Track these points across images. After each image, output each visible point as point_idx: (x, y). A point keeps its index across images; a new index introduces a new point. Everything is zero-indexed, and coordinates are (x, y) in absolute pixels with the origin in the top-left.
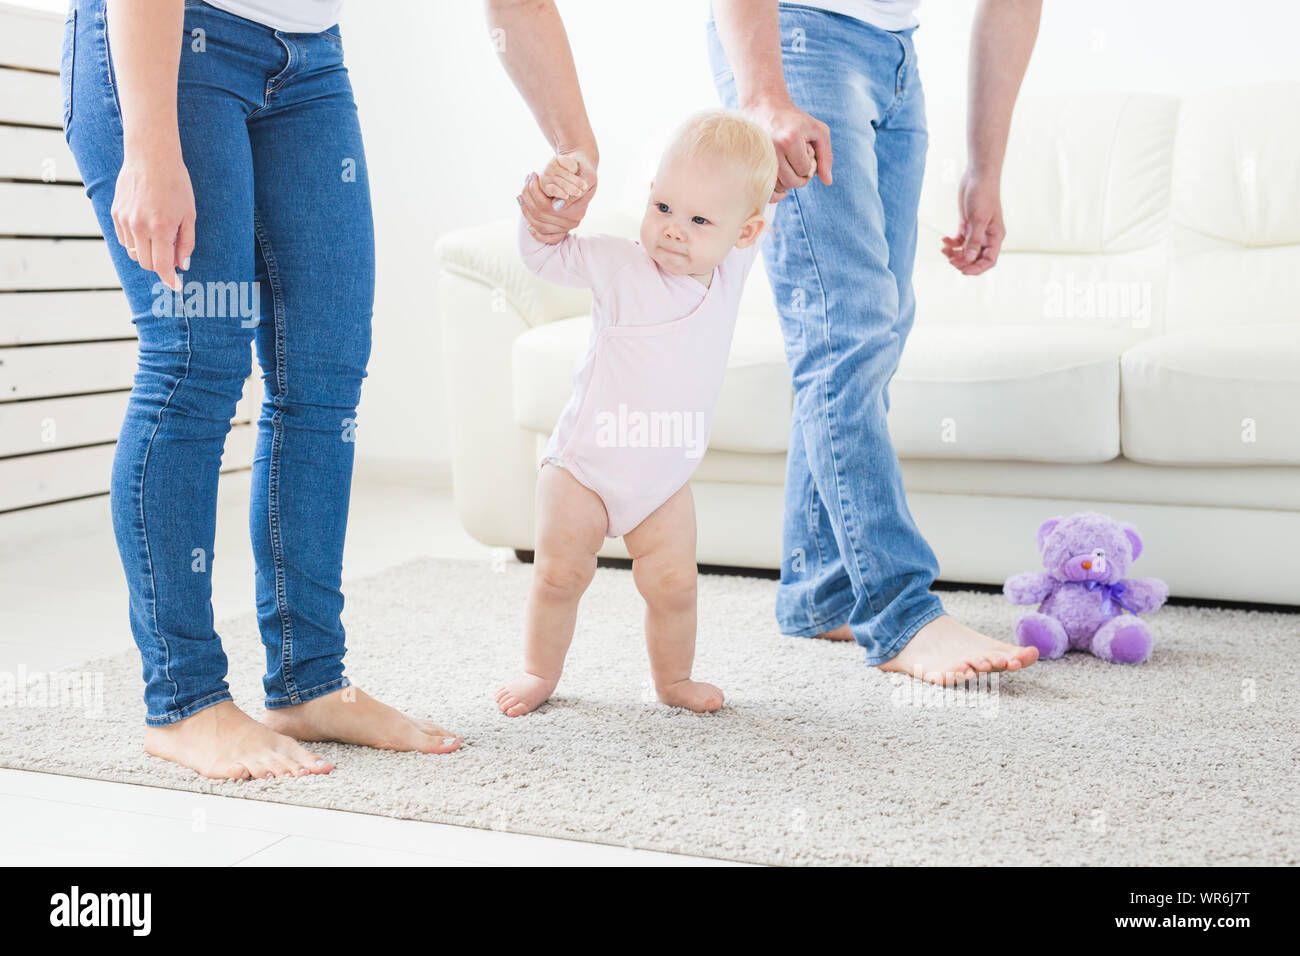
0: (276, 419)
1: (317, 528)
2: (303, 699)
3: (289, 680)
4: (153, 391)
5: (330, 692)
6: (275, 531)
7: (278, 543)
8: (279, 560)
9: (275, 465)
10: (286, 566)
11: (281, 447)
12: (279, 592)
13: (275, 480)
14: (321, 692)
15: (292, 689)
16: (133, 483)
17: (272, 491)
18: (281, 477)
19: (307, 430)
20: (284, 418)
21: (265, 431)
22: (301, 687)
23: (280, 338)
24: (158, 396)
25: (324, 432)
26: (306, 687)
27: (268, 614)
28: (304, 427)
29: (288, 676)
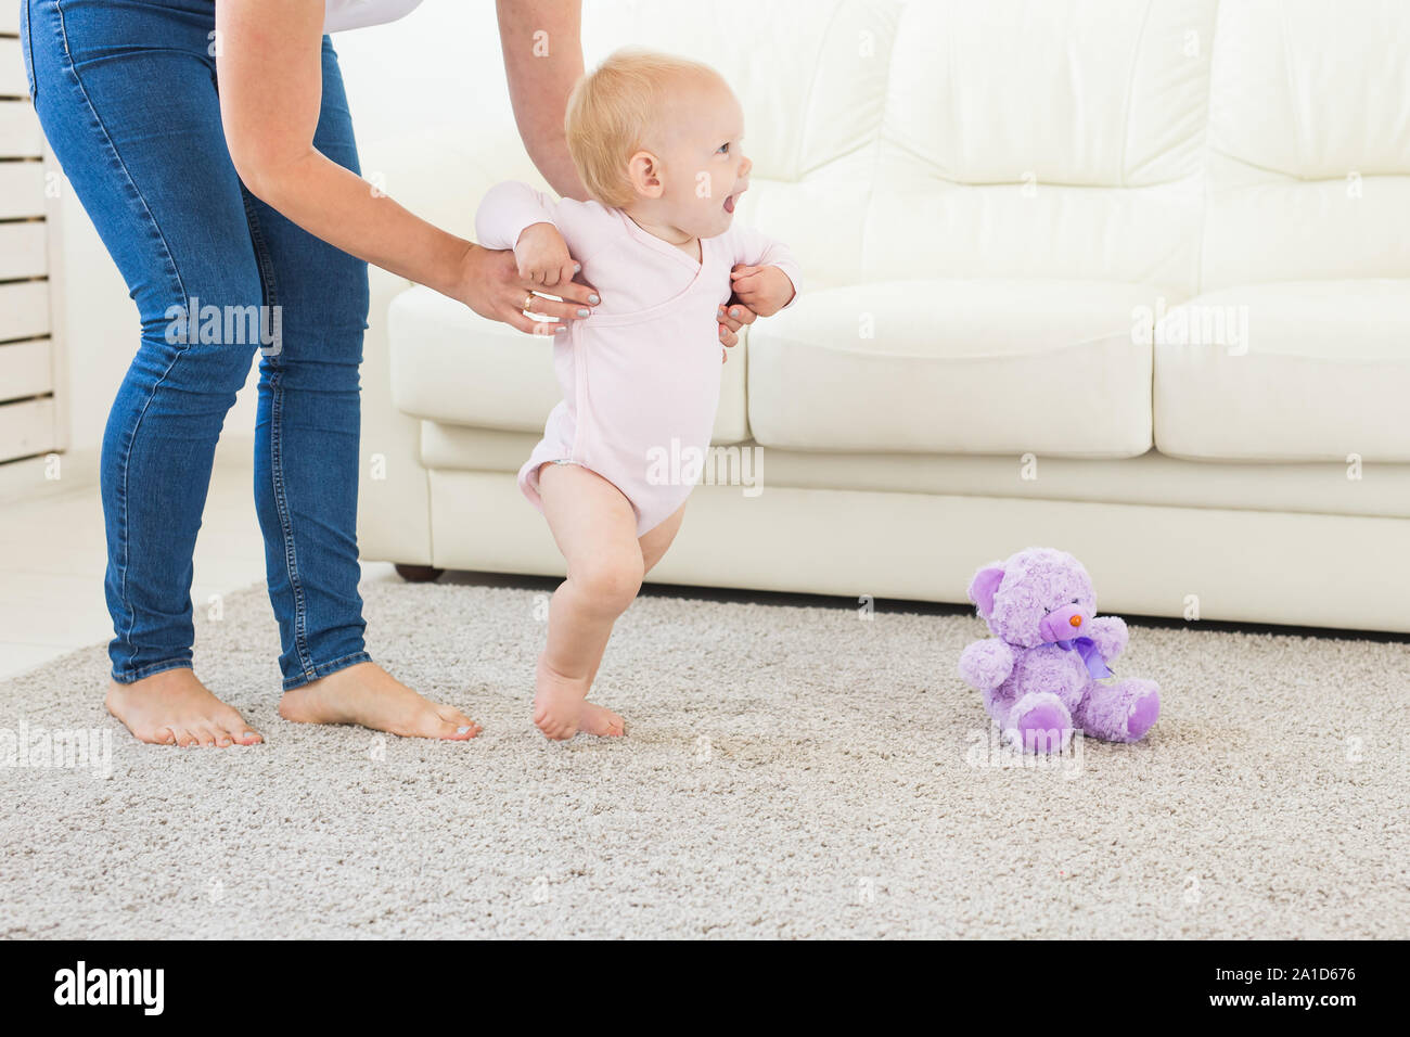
0: (274, 381)
1: (325, 493)
2: (320, 675)
3: (305, 655)
4: (153, 360)
5: (347, 667)
6: (280, 497)
7: (284, 509)
8: (287, 527)
9: (277, 428)
10: (296, 534)
11: (281, 408)
12: (290, 560)
13: (277, 444)
14: (337, 667)
15: (307, 664)
16: (120, 449)
17: (275, 456)
18: (283, 440)
19: (308, 391)
20: (282, 380)
21: (265, 394)
22: (317, 661)
23: (271, 293)
24: (157, 367)
25: (326, 393)
26: (322, 661)
27: (280, 587)
28: (305, 387)
29: (303, 651)
